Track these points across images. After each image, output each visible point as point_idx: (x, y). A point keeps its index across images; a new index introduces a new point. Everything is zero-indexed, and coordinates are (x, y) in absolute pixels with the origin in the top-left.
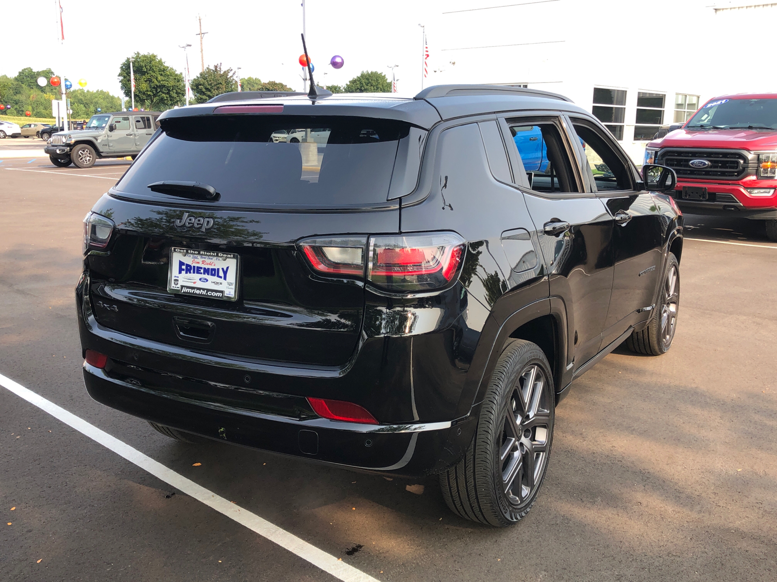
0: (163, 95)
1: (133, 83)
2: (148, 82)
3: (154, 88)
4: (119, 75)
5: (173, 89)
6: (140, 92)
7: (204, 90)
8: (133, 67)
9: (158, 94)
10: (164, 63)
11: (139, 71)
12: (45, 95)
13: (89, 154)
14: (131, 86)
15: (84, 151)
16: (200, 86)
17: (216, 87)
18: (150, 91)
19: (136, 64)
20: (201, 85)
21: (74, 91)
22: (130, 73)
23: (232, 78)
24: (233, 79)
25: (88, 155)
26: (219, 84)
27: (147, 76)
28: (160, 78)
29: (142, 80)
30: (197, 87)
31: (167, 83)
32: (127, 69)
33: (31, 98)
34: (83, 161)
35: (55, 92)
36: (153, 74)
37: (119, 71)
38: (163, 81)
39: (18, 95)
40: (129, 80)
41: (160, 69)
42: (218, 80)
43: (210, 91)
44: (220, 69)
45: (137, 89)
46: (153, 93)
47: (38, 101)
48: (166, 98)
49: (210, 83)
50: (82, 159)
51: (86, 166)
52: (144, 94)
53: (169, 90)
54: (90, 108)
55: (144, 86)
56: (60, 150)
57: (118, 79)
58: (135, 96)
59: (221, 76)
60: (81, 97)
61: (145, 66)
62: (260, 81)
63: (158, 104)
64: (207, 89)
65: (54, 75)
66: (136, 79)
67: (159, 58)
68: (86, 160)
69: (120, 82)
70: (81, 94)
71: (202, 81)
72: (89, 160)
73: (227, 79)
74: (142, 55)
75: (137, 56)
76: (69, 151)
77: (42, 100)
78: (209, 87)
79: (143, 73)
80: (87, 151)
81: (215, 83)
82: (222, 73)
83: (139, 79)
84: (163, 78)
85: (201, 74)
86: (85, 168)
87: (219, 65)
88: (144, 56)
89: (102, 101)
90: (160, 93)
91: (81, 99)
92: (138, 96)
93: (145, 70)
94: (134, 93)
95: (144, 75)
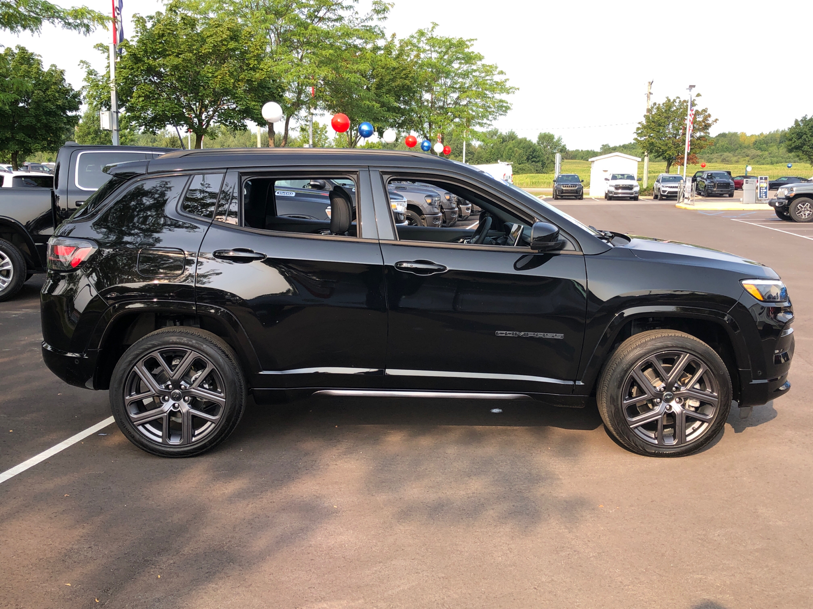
13: (810, 207)
15: (804, 205)
25: (809, 209)
34: (802, 215)
50: (800, 212)
51: (804, 220)
56: (779, 203)
68: (805, 214)
72: (809, 214)
76: (787, 203)
80: (807, 205)
86: (802, 222)
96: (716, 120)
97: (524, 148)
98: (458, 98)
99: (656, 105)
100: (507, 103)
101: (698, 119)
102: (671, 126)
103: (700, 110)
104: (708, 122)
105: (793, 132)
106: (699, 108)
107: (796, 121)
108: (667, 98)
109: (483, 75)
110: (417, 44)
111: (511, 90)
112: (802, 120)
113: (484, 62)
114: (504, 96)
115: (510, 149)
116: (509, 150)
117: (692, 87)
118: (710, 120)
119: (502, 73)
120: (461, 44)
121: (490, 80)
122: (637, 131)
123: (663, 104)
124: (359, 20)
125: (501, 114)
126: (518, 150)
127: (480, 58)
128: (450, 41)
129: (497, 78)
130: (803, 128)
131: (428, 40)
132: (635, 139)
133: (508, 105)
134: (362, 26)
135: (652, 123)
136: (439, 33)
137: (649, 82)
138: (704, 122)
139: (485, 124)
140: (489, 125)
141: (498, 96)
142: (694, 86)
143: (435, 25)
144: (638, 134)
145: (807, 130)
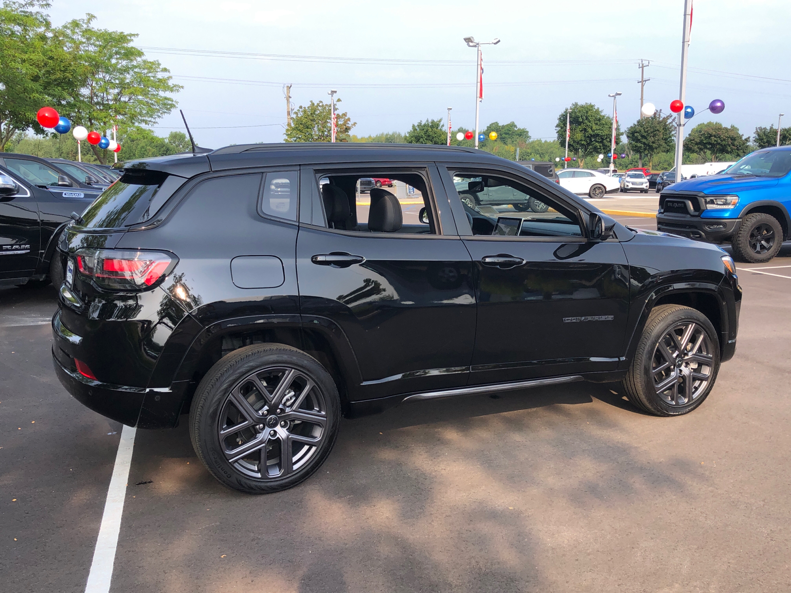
0: (597, 144)
1: (568, 133)
2: (583, 132)
3: (588, 137)
4: (557, 126)
5: (606, 138)
6: (574, 141)
7: (640, 137)
8: (570, 117)
9: (592, 143)
10: (601, 112)
11: (575, 121)
12: (506, 146)
14: (566, 136)
16: (635, 134)
17: (652, 135)
18: (584, 141)
19: (573, 114)
20: (637, 132)
21: (533, 142)
22: (566, 124)
23: (671, 125)
24: (673, 125)
26: (656, 131)
27: (583, 126)
28: (594, 128)
29: (578, 130)
30: (633, 135)
31: (601, 132)
32: (564, 120)
33: (494, 150)
35: (515, 144)
36: (589, 124)
37: (557, 122)
38: (597, 130)
39: (483, 148)
40: (565, 131)
41: (596, 119)
42: (656, 127)
43: (646, 138)
44: (660, 115)
45: (572, 139)
46: (587, 142)
47: (499, 153)
48: (599, 147)
49: (647, 130)
52: (578, 143)
53: (603, 139)
54: (545, 157)
55: (579, 136)
57: (556, 130)
58: (569, 145)
59: (659, 123)
60: (537, 147)
61: (581, 116)
62: (721, 125)
63: (591, 152)
64: (643, 137)
65: (517, 128)
66: (571, 129)
67: (596, 108)
69: (557, 132)
70: (538, 145)
71: (638, 128)
73: (665, 125)
74: (580, 106)
75: (575, 107)
77: (503, 152)
78: (645, 134)
79: (580, 123)
81: (652, 130)
82: (661, 119)
83: (575, 129)
84: (598, 127)
85: (638, 122)
87: (659, 111)
88: (582, 107)
89: (557, 150)
90: (594, 142)
91: (538, 150)
92: (572, 146)
93: (581, 121)
94: (568, 142)
95: (580, 125)
96: (355, 123)
97: (156, 147)
98: (118, 94)
99: (302, 108)
100: (172, 101)
101: (339, 123)
102: (316, 129)
103: (340, 114)
104: (349, 125)
105: (412, 135)
106: (340, 112)
107: (414, 126)
108: (311, 101)
109: (146, 71)
110: (70, 35)
111: (175, 88)
112: (418, 125)
113: (144, 58)
114: (168, 94)
115: (143, 147)
116: (141, 148)
117: (333, 92)
118: (350, 124)
119: (165, 70)
120: (123, 38)
121: (153, 77)
122: (286, 132)
123: (308, 107)
124: (17, 5)
125: (165, 112)
126: (150, 148)
127: (140, 54)
128: (110, 35)
129: (160, 75)
130: (420, 133)
131: (83, 32)
132: (286, 140)
133: (174, 103)
134: (21, 11)
135: (300, 125)
136: (95, 25)
137: (288, 86)
138: (345, 125)
139: (150, 121)
140: (154, 123)
141: (162, 94)
142: (336, 92)
143: (91, 17)
144: (288, 135)
145: (423, 134)
